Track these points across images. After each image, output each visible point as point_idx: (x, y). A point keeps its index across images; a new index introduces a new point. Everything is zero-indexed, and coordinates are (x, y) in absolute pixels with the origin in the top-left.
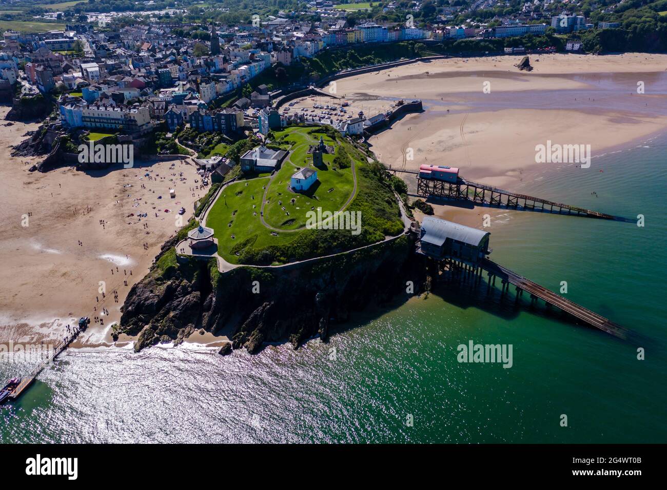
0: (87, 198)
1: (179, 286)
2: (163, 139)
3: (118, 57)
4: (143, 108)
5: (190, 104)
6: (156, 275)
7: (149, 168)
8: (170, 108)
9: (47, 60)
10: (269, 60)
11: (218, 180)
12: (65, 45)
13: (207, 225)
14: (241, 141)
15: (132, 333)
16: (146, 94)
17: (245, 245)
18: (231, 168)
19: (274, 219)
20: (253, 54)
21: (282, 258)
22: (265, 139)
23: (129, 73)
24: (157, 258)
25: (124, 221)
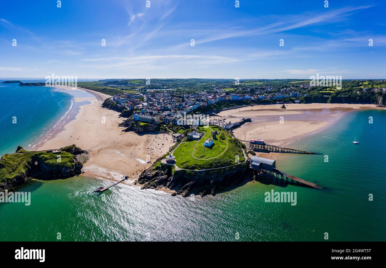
0: (136, 142)
1: (160, 172)
2: (163, 127)
3: (153, 101)
4: (158, 117)
5: (173, 116)
6: (153, 168)
7: (157, 135)
8: (166, 117)
9: (133, 101)
10: (200, 104)
11: (179, 141)
12: (139, 97)
13: (173, 155)
14: (188, 129)
15: (141, 183)
16: (159, 113)
17: (186, 163)
18: (184, 138)
19: (197, 155)
20: (195, 102)
21: (199, 168)
22: (196, 129)
23: (156, 106)
24: (154, 163)
25: (146, 150)
